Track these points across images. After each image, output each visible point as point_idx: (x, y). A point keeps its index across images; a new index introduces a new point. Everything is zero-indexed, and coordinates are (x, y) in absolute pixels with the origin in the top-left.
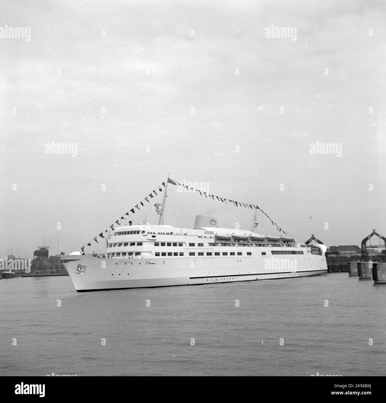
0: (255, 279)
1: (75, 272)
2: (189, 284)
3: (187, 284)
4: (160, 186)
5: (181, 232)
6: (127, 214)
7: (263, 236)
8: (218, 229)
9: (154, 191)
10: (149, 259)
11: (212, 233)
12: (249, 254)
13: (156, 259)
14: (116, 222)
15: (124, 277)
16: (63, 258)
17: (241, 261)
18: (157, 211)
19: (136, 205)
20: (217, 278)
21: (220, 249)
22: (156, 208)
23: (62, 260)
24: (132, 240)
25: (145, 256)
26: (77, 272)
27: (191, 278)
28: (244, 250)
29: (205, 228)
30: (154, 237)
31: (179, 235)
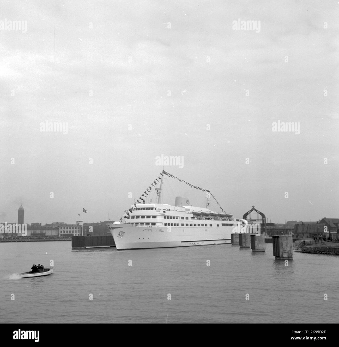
0: (214, 244)
1: (118, 236)
2: (181, 246)
3: (179, 246)
4: (159, 176)
5: (174, 209)
6: (143, 195)
7: (216, 213)
8: (192, 207)
9: (156, 179)
10: (161, 228)
11: (189, 210)
12: (211, 225)
13: (165, 228)
14: (137, 201)
15: (146, 240)
16: (111, 226)
17: (207, 231)
18: (157, 193)
19: (147, 189)
20: (195, 242)
21: (196, 221)
22: (156, 191)
23: (111, 227)
24: (148, 214)
25: (159, 225)
26: (119, 236)
27: (182, 242)
28: (208, 222)
29: (184, 206)
30: (164, 212)
31: (173, 211)
